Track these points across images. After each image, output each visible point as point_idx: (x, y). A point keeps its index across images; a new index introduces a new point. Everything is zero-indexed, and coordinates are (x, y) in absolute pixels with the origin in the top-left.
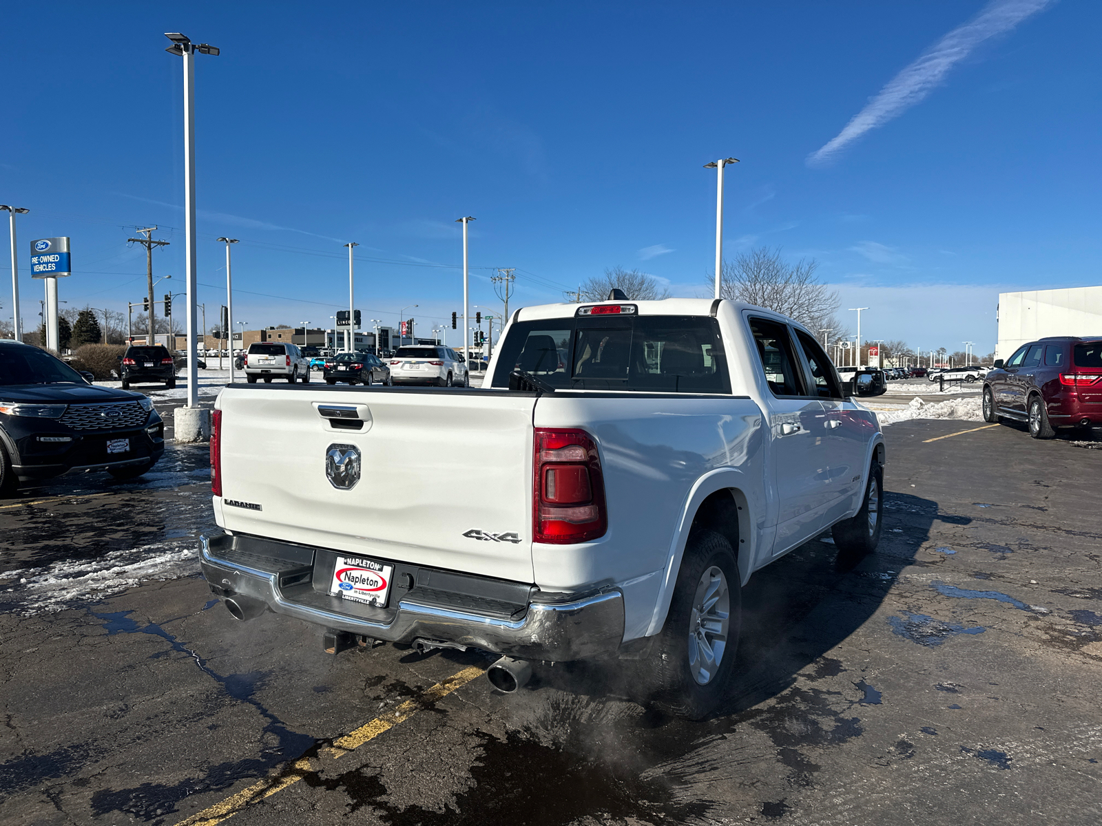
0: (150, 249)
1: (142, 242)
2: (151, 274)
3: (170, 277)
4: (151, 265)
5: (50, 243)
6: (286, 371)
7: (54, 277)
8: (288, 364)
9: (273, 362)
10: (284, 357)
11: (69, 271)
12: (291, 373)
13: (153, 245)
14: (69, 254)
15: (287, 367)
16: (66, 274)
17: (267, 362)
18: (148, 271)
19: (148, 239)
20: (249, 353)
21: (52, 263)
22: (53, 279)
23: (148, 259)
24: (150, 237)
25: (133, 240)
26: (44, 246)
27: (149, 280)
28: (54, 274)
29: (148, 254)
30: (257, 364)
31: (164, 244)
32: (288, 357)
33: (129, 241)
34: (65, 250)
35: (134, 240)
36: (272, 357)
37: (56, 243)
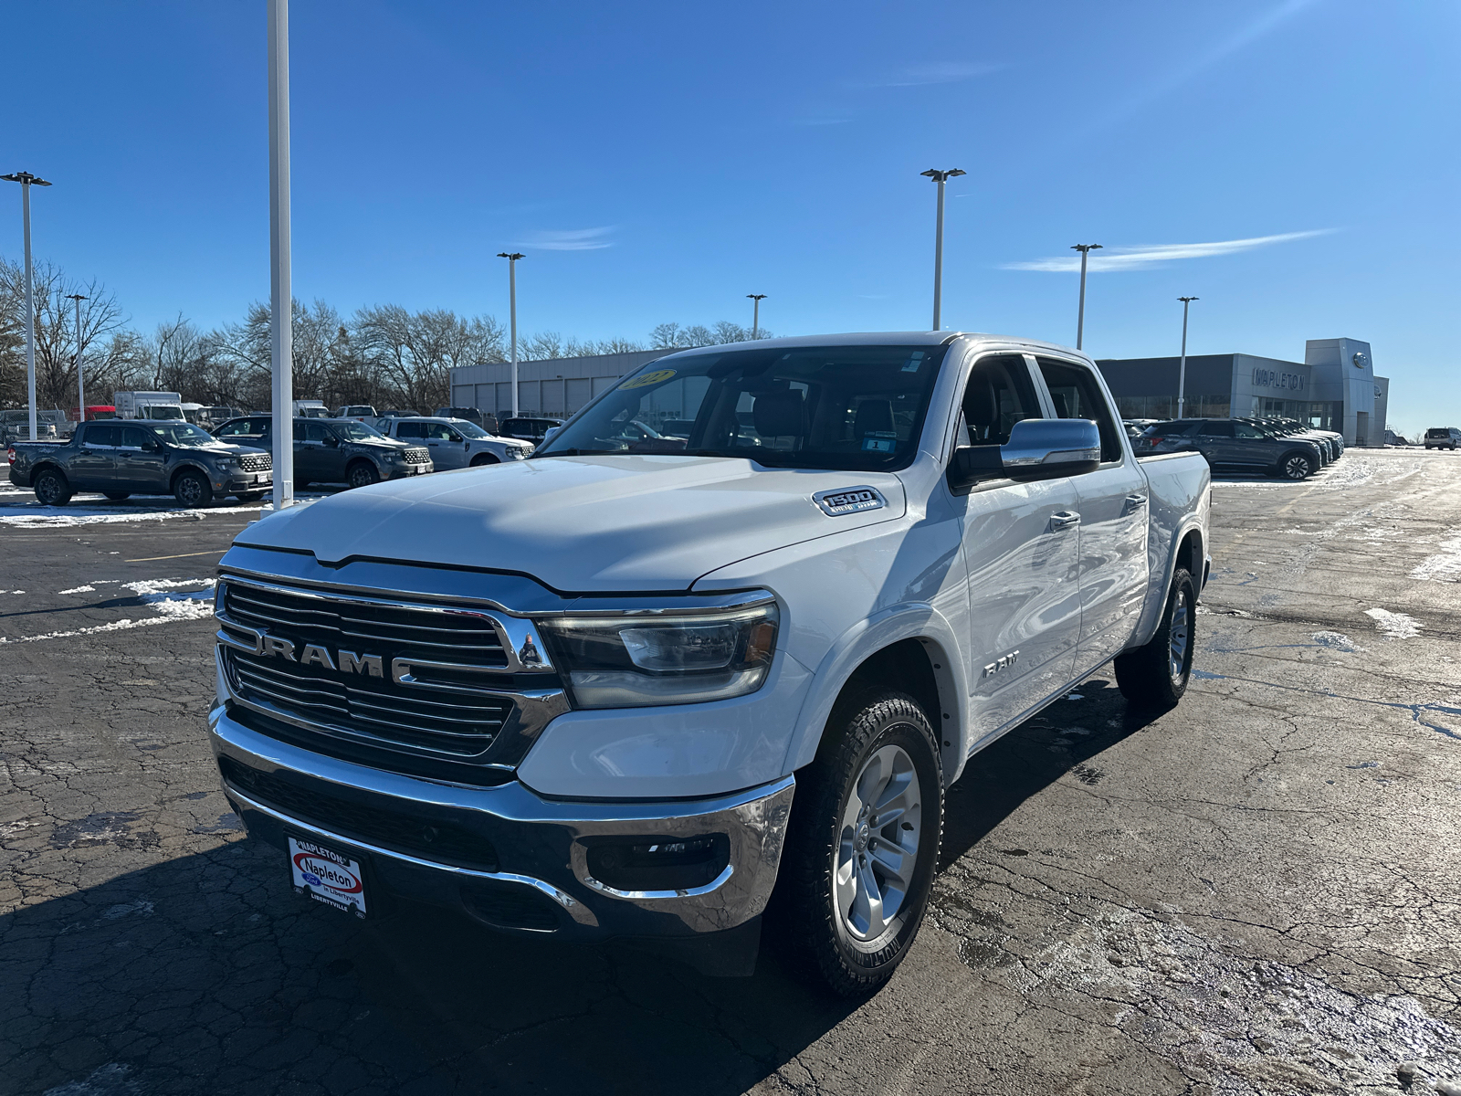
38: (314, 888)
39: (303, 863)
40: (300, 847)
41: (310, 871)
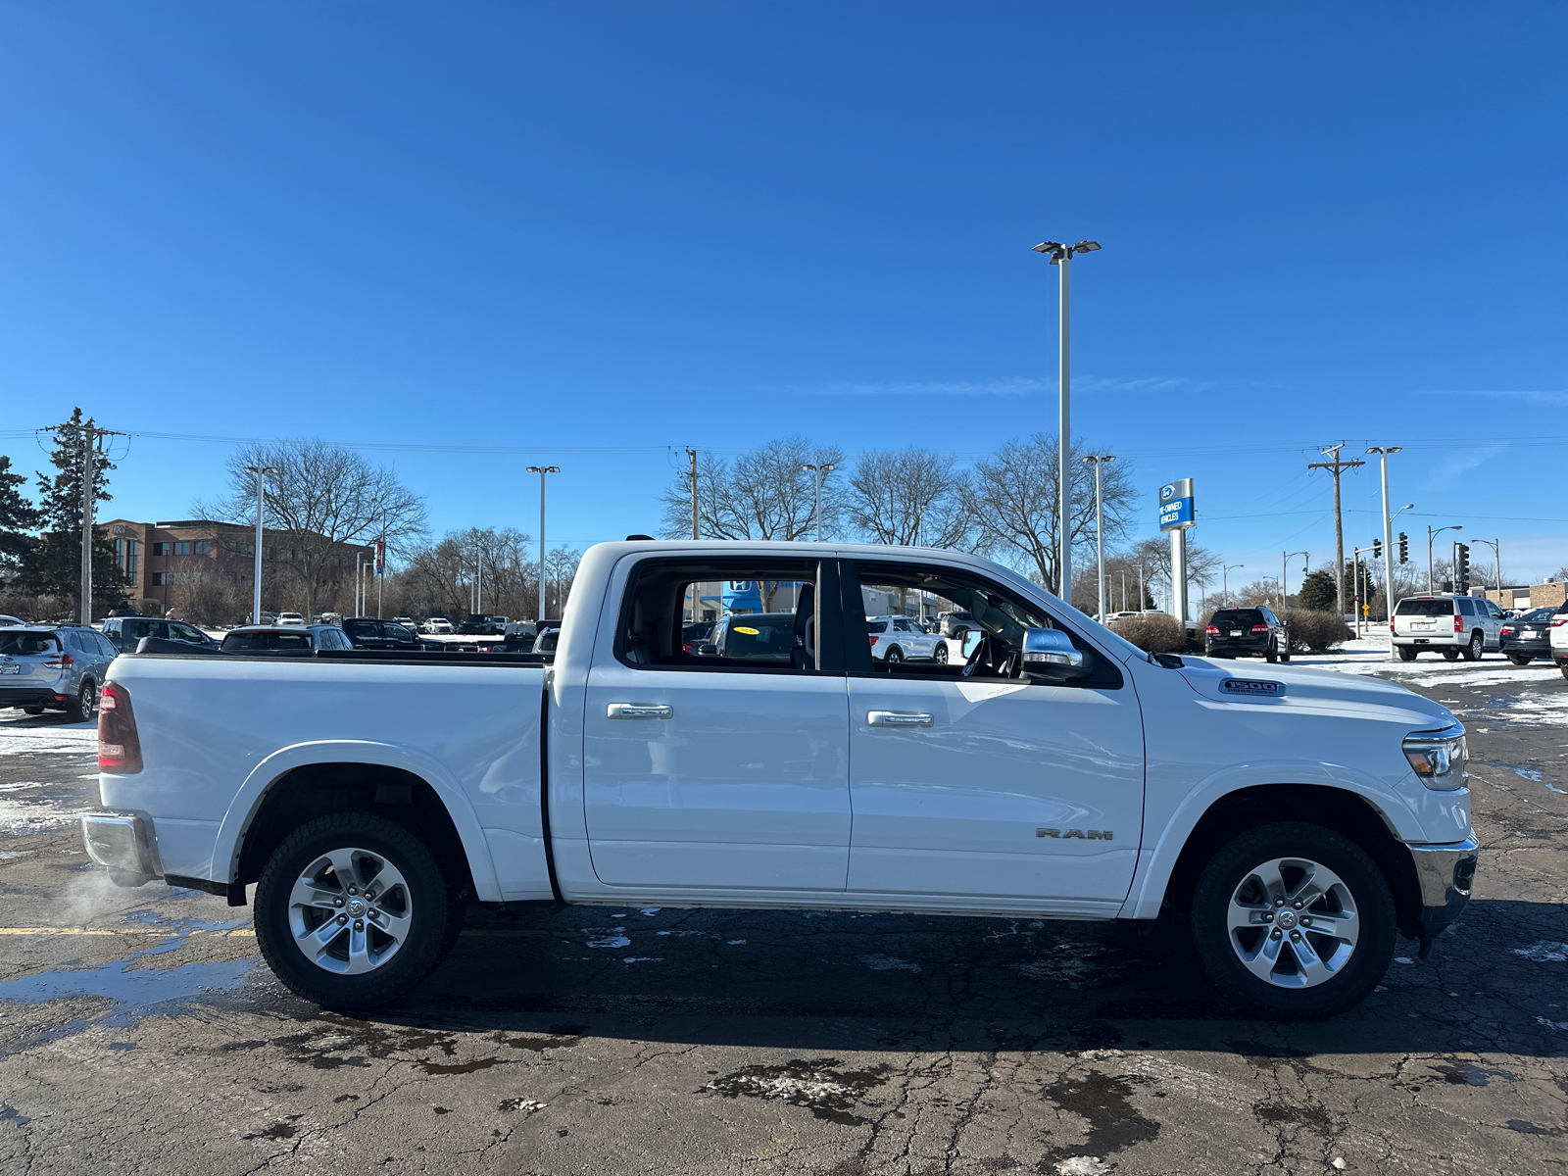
0: (1338, 474)
1: (1326, 466)
2: (1339, 508)
3: (1412, 506)
4: (1338, 495)
5: (1173, 489)
6: (1455, 640)
7: (1179, 528)
8: (1458, 629)
9: (1432, 627)
10: (1451, 618)
11: (1192, 519)
12: (1467, 643)
13: (1341, 468)
14: (1192, 498)
15: (1456, 635)
16: (1188, 523)
17: (1424, 627)
18: (1335, 505)
19: (1335, 461)
20: (1397, 614)
21: (1175, 511)
22: (1178, 532)
23: (1335, 488)
24: (1337, 458)
25: (1314, 465)
26: (1168, 493)
27: (1336, 517)
28: (1178, 524)
29: (1335, 482)
30: (1409, 630)
31: (1358, 464)
32: (1457, 618)
33: (1310, 467)
34: (1188, 494)
35: (1316, 466)
36: (1432, 620)
37: (1179, 486)
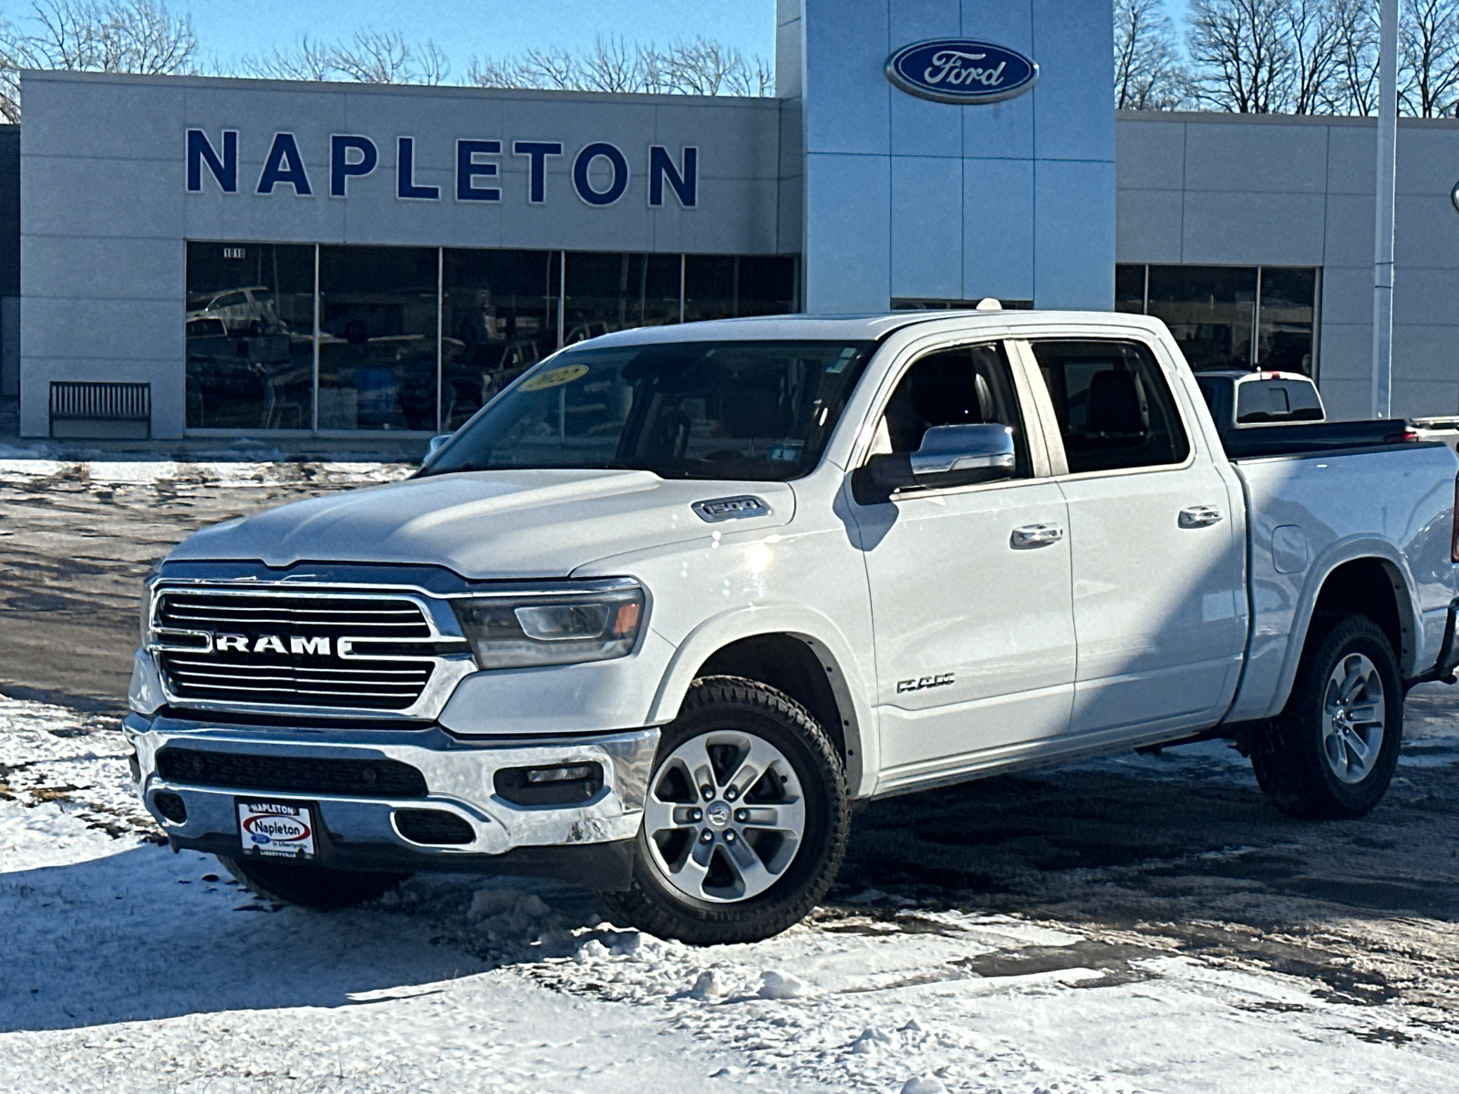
38: (262, 846)
39: (252, 826)
40: (251, 811)
41: (259, 832)
